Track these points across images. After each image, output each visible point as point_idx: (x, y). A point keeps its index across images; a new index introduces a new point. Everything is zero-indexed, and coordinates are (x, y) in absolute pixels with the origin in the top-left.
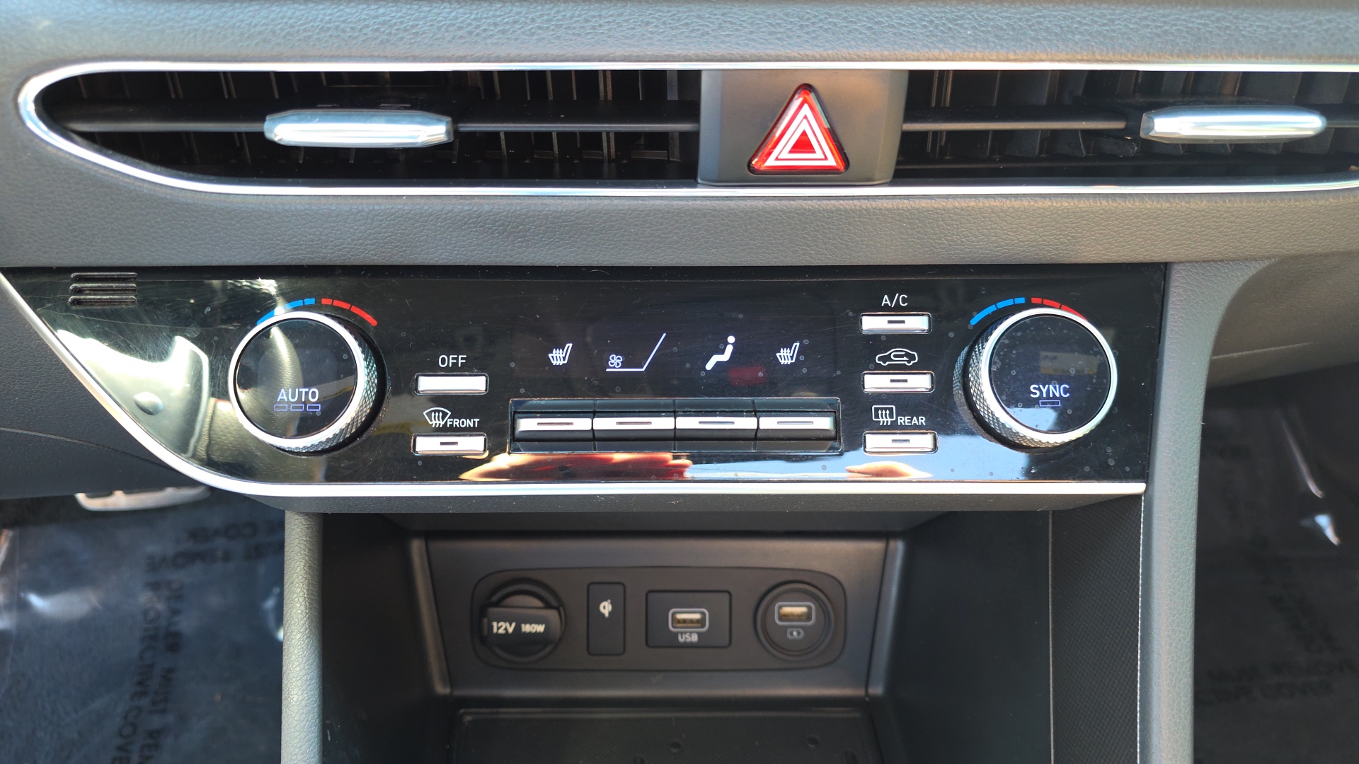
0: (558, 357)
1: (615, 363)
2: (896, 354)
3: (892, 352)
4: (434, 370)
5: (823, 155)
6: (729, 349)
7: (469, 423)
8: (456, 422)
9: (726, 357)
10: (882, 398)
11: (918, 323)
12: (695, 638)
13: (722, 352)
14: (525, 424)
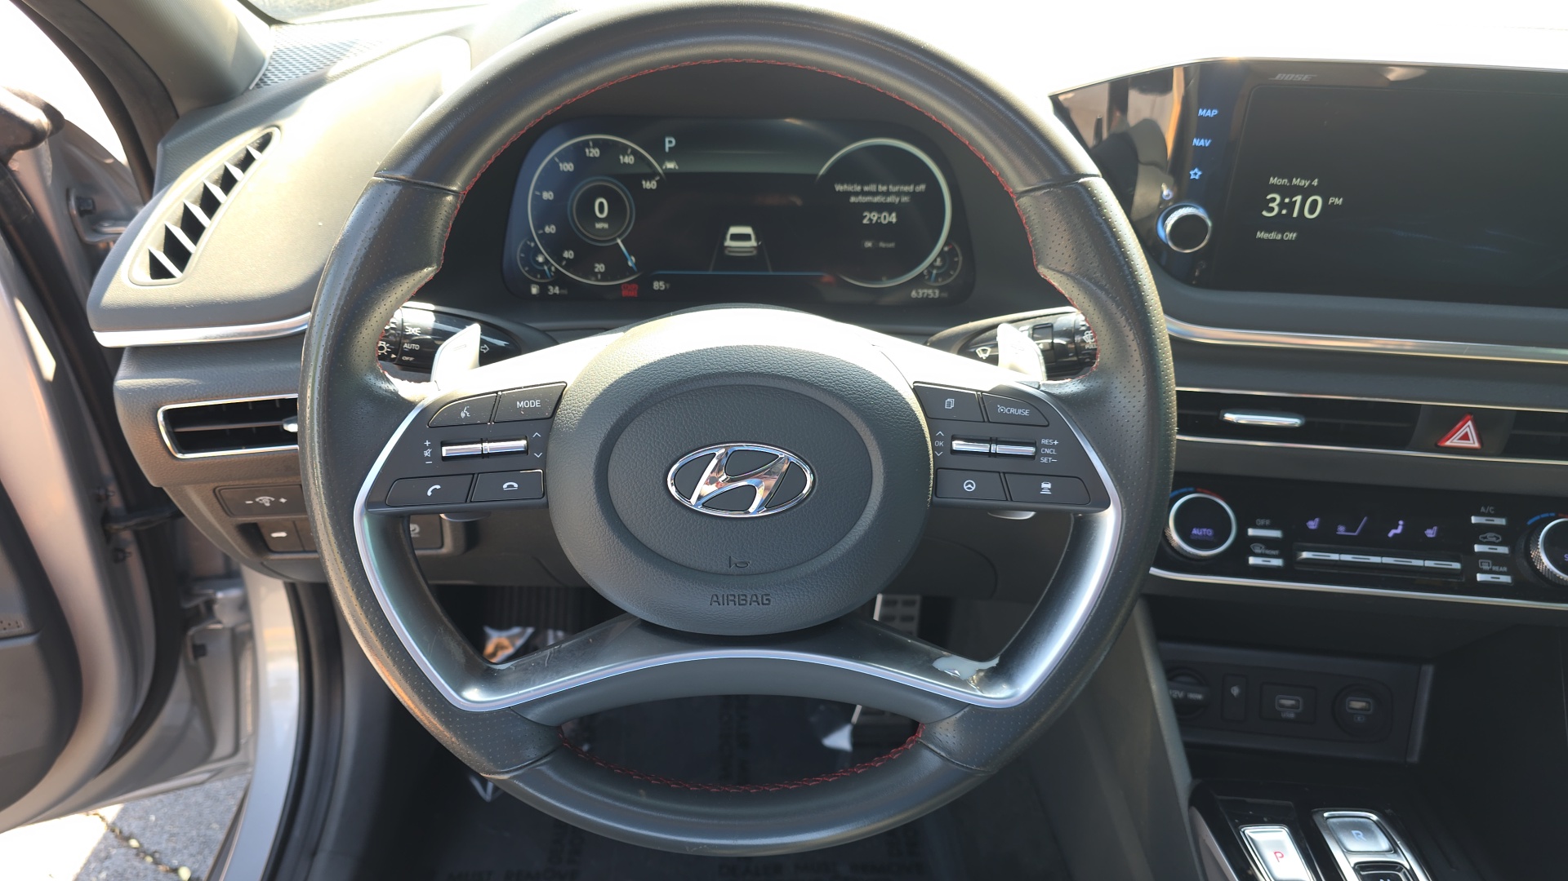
0: (1312, 525)
1: (1341, 530)
2: (1490, 536)
3: (1488, 534)
4: (1255, 526)
5: (1473, 443)
6: (1400, 527)
7: (1274, 552)
8: (1268, 552)
9: (1399, 530)
10: (1483, 555)
11: (1501, 521)
12: (1292, 716)
13: (1396, 528)
14: (1305, 555)
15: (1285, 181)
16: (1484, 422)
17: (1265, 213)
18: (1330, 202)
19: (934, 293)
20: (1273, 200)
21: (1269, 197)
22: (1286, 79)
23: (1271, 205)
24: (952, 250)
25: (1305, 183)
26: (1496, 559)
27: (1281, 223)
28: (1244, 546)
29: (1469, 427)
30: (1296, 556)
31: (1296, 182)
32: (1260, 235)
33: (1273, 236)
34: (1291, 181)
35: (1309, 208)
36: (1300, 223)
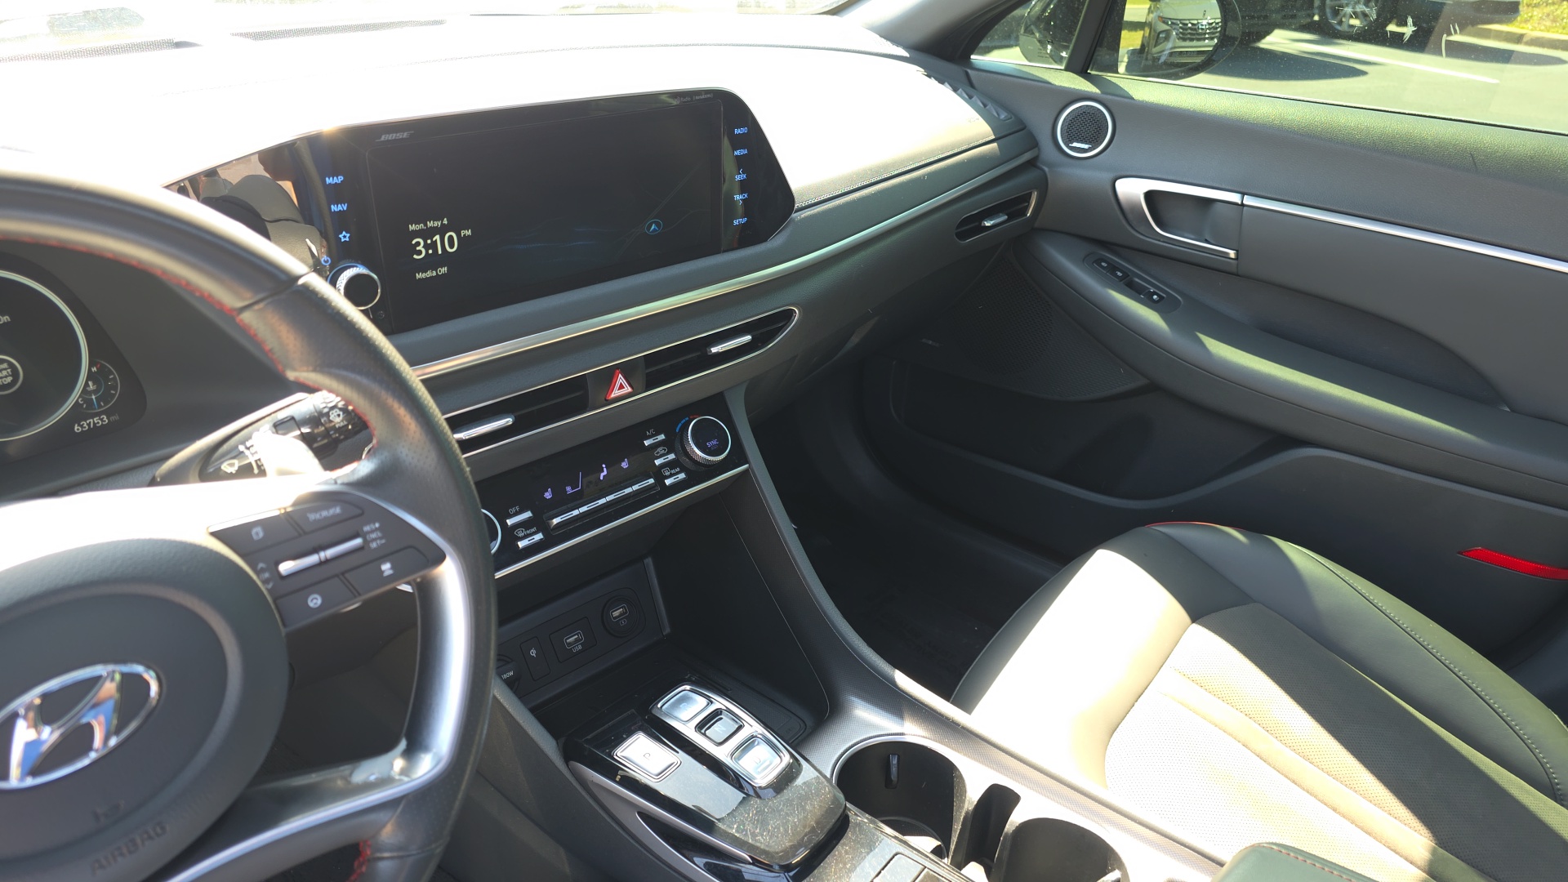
0: (548, 495)
1: (569, 489)
2: (660, 450)
3: (659, 450)
4: (511, 516)
5: (628, 389)
6: (605, 469)
7: (533, 530)
8: (528, 532)
9: (605, 472)
10: (663, 466)
11: (662, 437)
12: (580, 647)
13: (603, 471)
14: (556, 521)
15: (421, 226)
16: (628, 370)
17: (415, 257)
18: (462, 234)
19: (102, 420)
20: (418, 244)
21: (414, 242)
22: (390, 138)
23: (418, 248)
24: (101, 369)
25: (437, 224)
26: (670, 465)
27: (432, 261)
28: (510, 535)
29: (621, 379)
30: (549, 525)
31: (430, 224)
32: (419, 276)
33: (429, 274)
34: (426, 225)
35: (449, 243)
36: (446, 258)
